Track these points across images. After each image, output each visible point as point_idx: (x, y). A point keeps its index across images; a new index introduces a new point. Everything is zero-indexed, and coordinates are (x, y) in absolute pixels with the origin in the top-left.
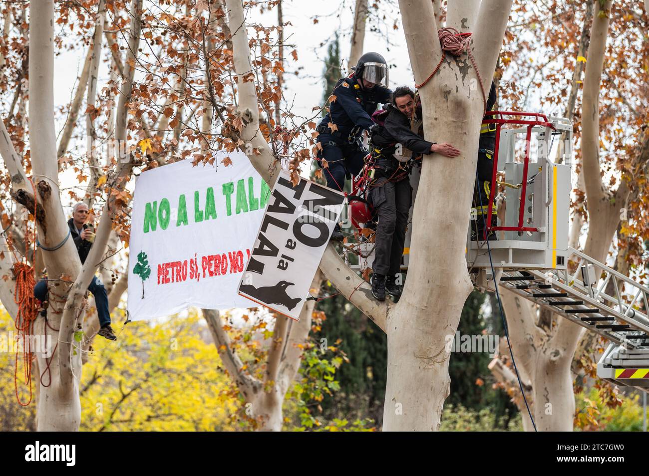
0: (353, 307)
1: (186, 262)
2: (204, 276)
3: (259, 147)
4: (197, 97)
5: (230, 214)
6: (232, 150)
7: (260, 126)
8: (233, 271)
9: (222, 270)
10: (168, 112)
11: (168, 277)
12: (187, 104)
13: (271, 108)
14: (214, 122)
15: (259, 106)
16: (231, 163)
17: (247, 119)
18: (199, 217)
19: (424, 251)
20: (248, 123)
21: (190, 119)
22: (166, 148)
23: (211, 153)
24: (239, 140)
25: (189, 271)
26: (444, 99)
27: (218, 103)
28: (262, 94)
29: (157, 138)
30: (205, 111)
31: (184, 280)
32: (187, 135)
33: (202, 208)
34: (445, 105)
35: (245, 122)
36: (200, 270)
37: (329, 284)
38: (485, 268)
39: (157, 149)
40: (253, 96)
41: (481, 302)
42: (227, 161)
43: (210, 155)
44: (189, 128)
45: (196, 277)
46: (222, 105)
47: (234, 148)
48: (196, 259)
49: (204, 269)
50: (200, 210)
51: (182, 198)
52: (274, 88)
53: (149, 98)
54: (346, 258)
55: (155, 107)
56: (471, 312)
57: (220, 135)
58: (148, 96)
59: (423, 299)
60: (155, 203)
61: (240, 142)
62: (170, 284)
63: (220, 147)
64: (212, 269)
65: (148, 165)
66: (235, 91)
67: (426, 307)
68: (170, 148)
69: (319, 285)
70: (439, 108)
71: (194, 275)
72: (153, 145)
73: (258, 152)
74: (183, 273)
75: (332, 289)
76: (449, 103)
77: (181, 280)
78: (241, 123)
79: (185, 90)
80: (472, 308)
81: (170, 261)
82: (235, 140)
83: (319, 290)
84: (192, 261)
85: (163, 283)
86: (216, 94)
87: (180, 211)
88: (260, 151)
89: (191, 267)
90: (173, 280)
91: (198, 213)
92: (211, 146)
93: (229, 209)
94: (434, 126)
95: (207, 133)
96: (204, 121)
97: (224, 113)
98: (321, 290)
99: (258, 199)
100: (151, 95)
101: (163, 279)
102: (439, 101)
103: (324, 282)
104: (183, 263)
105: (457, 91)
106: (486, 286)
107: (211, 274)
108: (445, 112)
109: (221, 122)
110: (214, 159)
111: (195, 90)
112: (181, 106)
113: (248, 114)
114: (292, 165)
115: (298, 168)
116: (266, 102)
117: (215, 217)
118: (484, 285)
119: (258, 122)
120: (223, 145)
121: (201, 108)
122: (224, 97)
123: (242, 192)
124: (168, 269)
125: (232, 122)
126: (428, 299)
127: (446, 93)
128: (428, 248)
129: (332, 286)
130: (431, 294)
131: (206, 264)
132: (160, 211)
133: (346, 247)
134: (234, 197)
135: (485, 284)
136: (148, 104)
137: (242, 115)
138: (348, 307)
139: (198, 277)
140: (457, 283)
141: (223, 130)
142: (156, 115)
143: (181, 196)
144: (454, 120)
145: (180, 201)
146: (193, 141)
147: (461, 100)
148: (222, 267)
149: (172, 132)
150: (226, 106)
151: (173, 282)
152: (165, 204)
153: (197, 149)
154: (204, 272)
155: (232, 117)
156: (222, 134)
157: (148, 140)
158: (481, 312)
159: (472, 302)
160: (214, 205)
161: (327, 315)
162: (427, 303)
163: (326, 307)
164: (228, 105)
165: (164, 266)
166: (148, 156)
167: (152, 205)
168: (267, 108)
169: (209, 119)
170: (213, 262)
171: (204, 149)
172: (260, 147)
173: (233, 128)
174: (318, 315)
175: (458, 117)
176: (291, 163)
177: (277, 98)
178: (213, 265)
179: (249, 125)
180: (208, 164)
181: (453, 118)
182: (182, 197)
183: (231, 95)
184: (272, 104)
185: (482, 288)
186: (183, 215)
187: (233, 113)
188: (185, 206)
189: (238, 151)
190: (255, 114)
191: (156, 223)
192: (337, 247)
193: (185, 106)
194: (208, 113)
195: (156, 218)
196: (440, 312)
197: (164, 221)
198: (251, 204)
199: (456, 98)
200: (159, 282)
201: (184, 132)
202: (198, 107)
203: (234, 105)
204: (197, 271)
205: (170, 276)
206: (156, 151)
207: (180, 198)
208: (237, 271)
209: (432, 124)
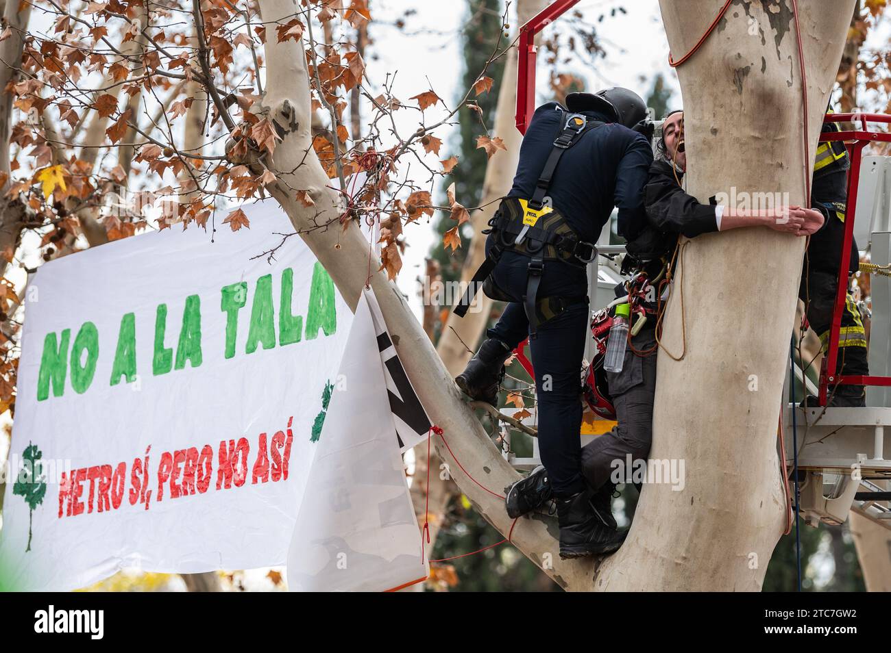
0: (520, 557)
1: (122, 466)
2: (160, 498)
3: (311, 187)
4: (172, 72)
5: (231, 353)
6: (249, 194)
7: (314, 140)
8: (223, 485)
9: (200, 481)
10: (104, 104)
11: (80, 500)
12: (149, 88)
13: (340, 101)
14: (211, 130)
15: (312, 95)
16: (247, 223)
17: (284, 124)
18: (162, 364)
19: (683, 433)
20: (287, 133)
21: (155, 123)
22: (99, 187)
23: (200, 201)
24: (266, 170)
25: (128, 485)
26: (734, 88)
27: (220, 88)
28: (320, 67)
29: (78, 164)
30: (188, 103)
31: (116, 507)
32: (148, 159)
33: (171, 341)
34: (736, 100)
35: (281, 132)
36: (153, 484)
37: (466, 504)
38: (820, 469)
39: (78, 189)
40: (300, 72)
41: (811, 549)
42: (238, 220)
43: (198, 204)
44: (152, 142)
45: (143, 500)
46: (228, 91)
47: (254, 190)
48: (147, 458)
49: (162, 480)
50: (166, 346)
51: (129, 321)
52: (346, 56)
53: (61, 71)
54: (505, 446)
55: (74, 93)
56: (788, 572)
57: (221, 158)
58: (59, 67)
59: (677, 541)
60: (66, 333)
61: (268, 177)
62: (84, 517)
63: (222, 188)
64: (179, 482)
65: (56, 226)
66: (258, 62)
67: (685, 558)
68: (110, 186)
69: (443, 506)
70: (722, 106)
71: (140, 495)
72: (68, 180)
73: (308, 199)
74: (114, 492)
75: (472, 515)
76: (745, 97)
77: (108, 508)
78: (271, 134)
79: (145, 56)
80: (789, 562)
81: (87, 464)
82: (255, 172)
83: (441, 517)
84: (137, 464)
85: (69, 514)
86: (214, 66)
87: (120, 349)
88: (313, 196)
89: (135, 477)
90: (91, 506)
91: (160, 355)
92: (202, 185)
93: (231, 344)
94: (710, 148)
95: (194, 153)
96: (188, 127)
97: (234, 109)
98: (446, 516)
99: (301, 318)
100: (67, 65)
101: (69, 505)
102: (723, 92)
103: (455, 500)
104: (115, 467)
105: (763, 69)
106: (823, 511)
107: (176, 491)
108: (735, 117)
109: (226, 130)
110: (207, 214)
111: (168, 56)
112: (134, 92)
113: (287, 113)
114: (386, 230)
115: (400, 237)
116: (327, 86)
117: (197, 362)
118: (817, 509)
119: (309, 131)
120: (230, 182)
121: (181, 98)
122: (235, 75)
123: (265, 304)
124: (81, 483)
125: (250, 131)
126: (691, 540)
127: (739, 74)
128: (691, 425)
129: (471, 509)
130: (697, 529)
131: (168, 469)
132: (76, 351)
133: (505, 419)
134: (245, 316)
135: (819, 507)
136: (59, 84)
137: (272, 114)
138: (508, 556)
139: (146, 499)
140: (757, 504)
141: (229, 148)
142: (79, 111)
143: (126, 316)
144: (757, 135)
145: (122, 328)
146: (161, 172)
147: (772, 90)
148: (200, 475)
149: (115, 151)
150: (239, 95)
151: (90, 512)
152: (89, 334)
153: (170, 190)
154: (160, 487)
155: (250, 119)
156: (228, 158)
157: (59, 168)
158: (809, 572)
159: (790, 551)
160: (198, 334)
161: (459, 574)
162: (687, 551)
163: (459, 555)
164: (242, 91)
165: (74, 477)
166: (57, 205)
167: (59, 339)
168: (331, 100)
169: (198, 125)
170: (182, 465)
171: (186, 190)
172: (314, 188)
173: (252, 143)
174: (440, 574)
175: (765, 129)
176: (384, 225)
177: (352, 79)
178: (182, 472)
179: (289, 137)
180: (194, 223)
181: (754, 129)
182: (128, 319)
183: (249, 70)
184: (343, 94)
185: (813, 515)
186: (126, 360)
187: (253, 110)
188: (133, 339)
189: (263, 197)
190: (304, 114)
191: (63, 378)
192: (486, 418)
193: (144, 91)
194: (197, 109)
195: (65, 367)
196: (715, 571)
197: (83, 374)
198: (283, 330)
199: (761, 84)
200: (61, 513)
201: (141, 150)
202: (175, 96)
203: (256, 92)
204: (145, 486)
205: (84, 498)
206: (75, 193)
207: (124, 321)
208: (233, 484)
209: (704, 142)
